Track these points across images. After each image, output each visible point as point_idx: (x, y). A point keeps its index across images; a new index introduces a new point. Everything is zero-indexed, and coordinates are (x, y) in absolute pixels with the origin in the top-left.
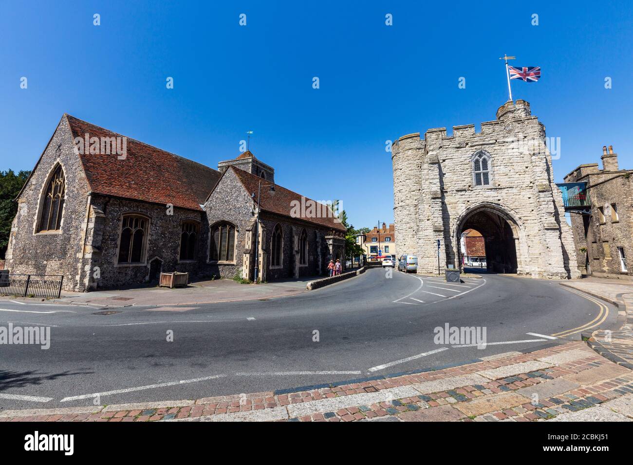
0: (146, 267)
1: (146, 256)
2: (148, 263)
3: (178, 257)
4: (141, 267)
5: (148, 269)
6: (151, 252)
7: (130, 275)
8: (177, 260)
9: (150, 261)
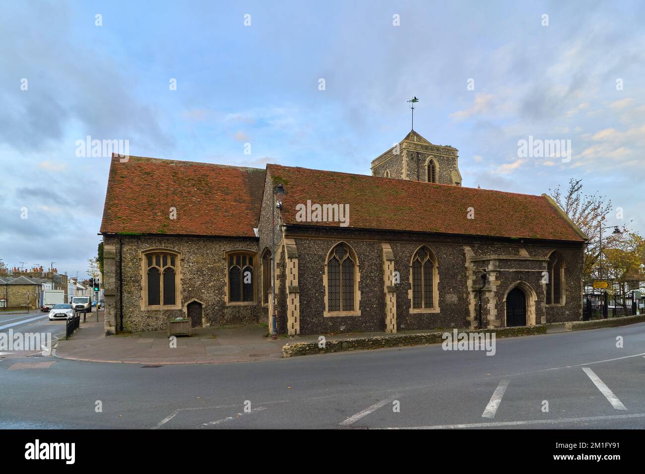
0: (181, 311)
1: (179, 298)
2: (183, 306)
3: (226, 299)
4: (175, 310)
5: (185, 313)
6: (186, 294)
7: (162, 320)
8: (225, 303)
9: (186, 304)
